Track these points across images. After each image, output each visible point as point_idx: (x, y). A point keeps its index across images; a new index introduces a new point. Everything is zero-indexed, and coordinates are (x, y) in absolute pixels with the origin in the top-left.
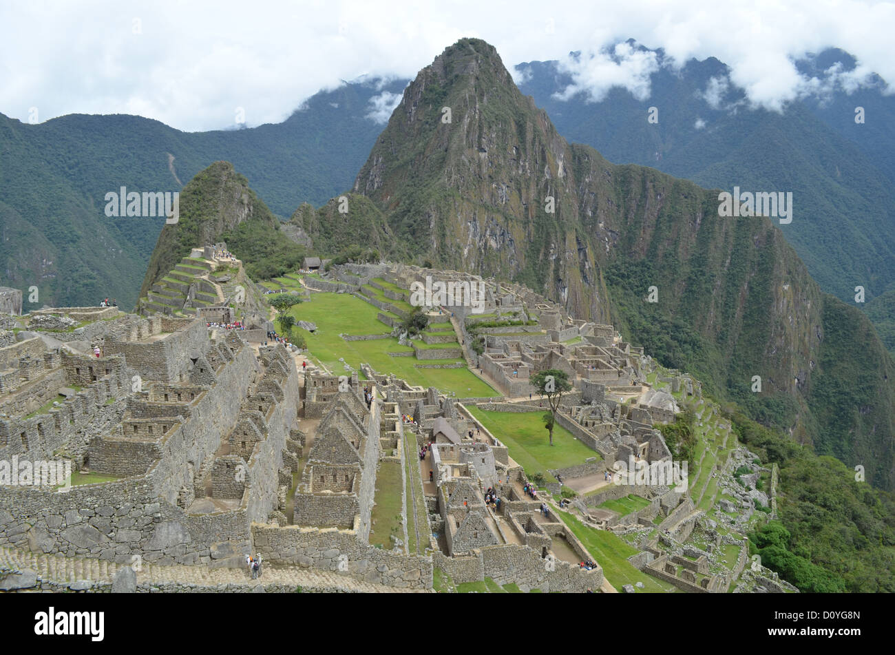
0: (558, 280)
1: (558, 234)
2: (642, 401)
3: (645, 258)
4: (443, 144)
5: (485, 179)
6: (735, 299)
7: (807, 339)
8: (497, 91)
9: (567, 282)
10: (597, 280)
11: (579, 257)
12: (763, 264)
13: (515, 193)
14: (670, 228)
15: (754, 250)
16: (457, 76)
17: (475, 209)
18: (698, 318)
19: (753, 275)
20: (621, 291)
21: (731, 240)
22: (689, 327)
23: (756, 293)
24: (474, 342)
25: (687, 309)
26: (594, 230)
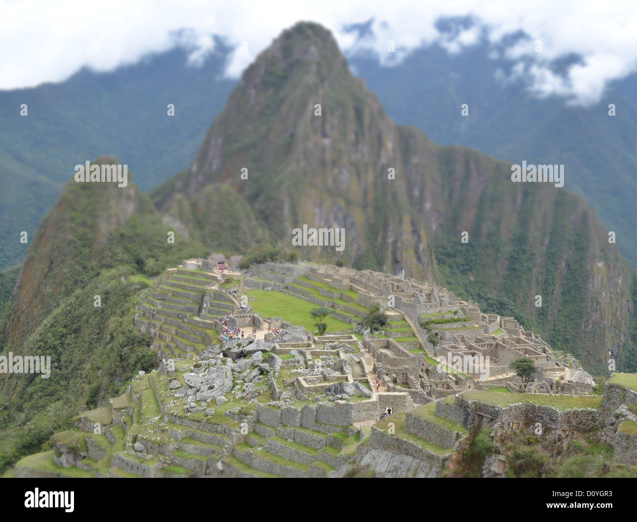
0: (396, 262)
1: (395, 217)
2: (568, 377)
4: (288, 130)
5: (328, 164)
6: (554, 277)
7: (619, 313)
9: (404, 264)
10: (430, 260)
11: (414, 239)
12: (579, 243)
13: (355, 177)
14: (493, 208)
15: (571, 230)
17: (321, 195)
18: (521, 295)
19: (570, 253)
20: (447, 270)
21: (550, 219)
22: (513, 304)
23: (573, 271)
24: (430, 336)
25: (510, 286)
26: (421, 210)
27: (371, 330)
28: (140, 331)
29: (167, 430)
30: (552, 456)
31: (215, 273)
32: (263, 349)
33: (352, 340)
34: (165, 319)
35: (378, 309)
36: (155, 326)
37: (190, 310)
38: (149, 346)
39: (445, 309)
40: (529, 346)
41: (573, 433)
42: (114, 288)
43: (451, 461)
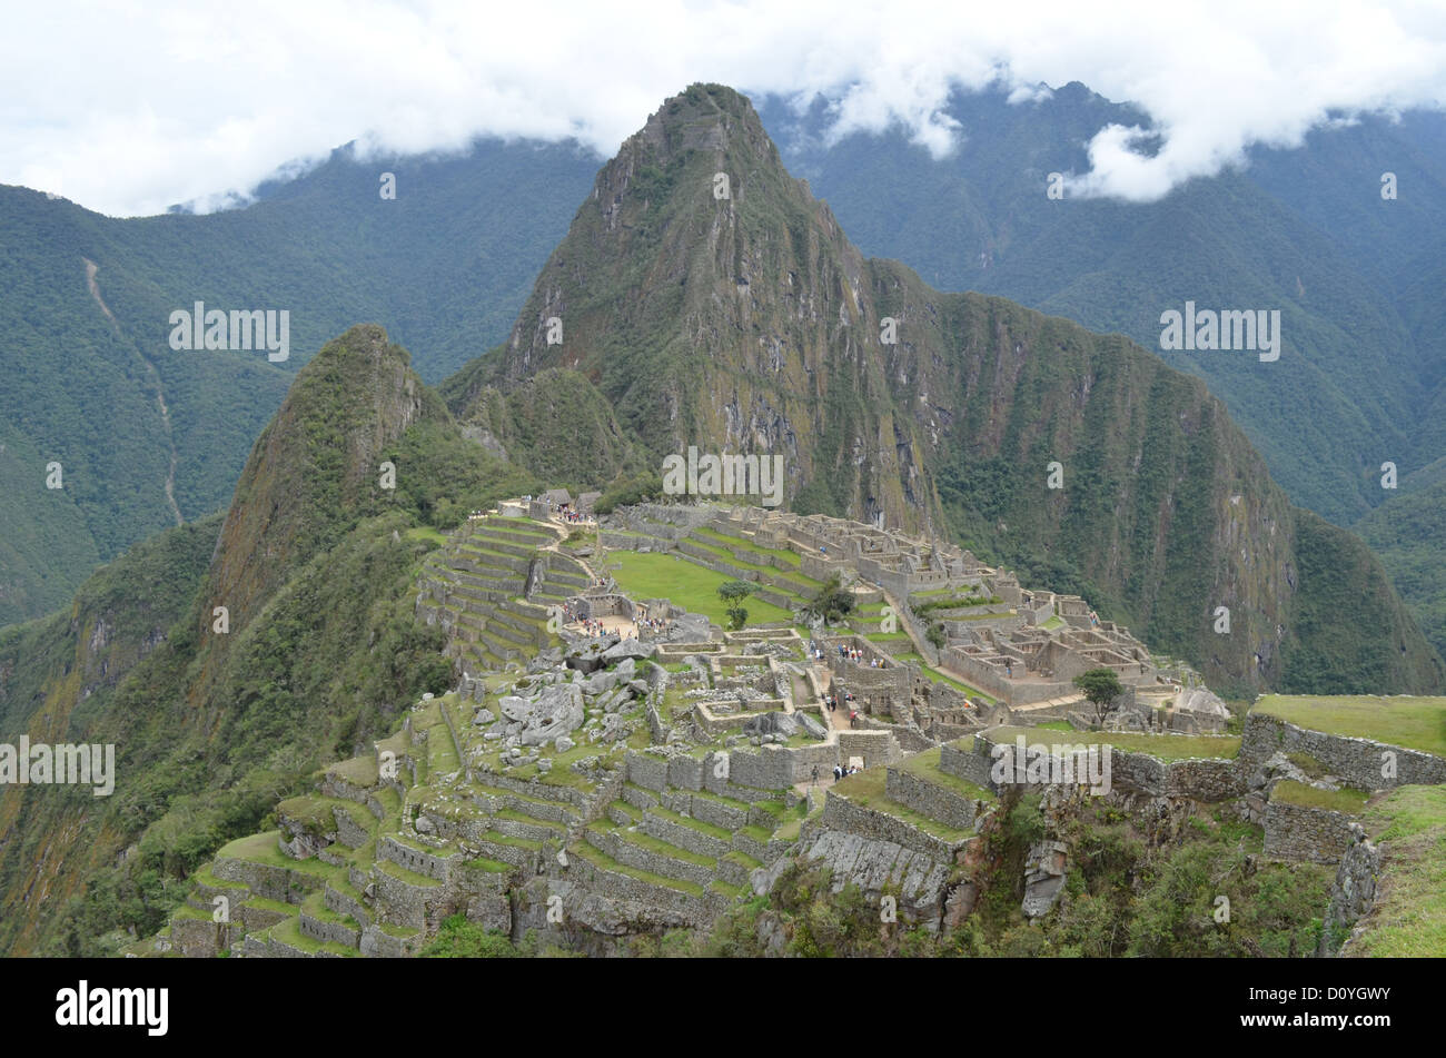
0: (869, 499)
1: (866, 421)
2: (1179, 703)
3: (1000, 455)
4: (676, 271)
5: (747, 331)
6: (1151, 523)
7: (1271, 586)
8: (758, 177)
9: (883, 504)
10: (928, 497)
11: (899, 459)
12: (1196, 461)
13: (794, 352)
14: (1039, 402)
15: (1180, 438)
16: (691, 152)
17: (736, 383)
18: (1093, 556)
19: (1180, 480)
20: (960, 512)
21: (1142, 420)
22: (1078, 572)
23: (1186, 512)
24: (929, 631)
25: (1072, 541)
26: (911, 407)
27: (826, 620)
28: (425, 624)
29: (472, 796)
30: (1151, 844)
31: (551, 522)
32: (636, 653)
33: (792, 638)
34: (467, 603)
35: (837, 584)
36: (450, 616)
37: (510, 587)
38: (440, 650)
39: (955, 583)
40: (1109, 647)
41: (1188, 804)
42: (381, 550)
43: (969, 853)
